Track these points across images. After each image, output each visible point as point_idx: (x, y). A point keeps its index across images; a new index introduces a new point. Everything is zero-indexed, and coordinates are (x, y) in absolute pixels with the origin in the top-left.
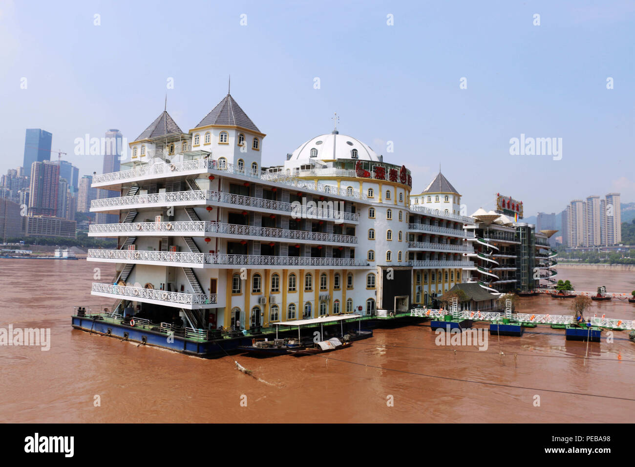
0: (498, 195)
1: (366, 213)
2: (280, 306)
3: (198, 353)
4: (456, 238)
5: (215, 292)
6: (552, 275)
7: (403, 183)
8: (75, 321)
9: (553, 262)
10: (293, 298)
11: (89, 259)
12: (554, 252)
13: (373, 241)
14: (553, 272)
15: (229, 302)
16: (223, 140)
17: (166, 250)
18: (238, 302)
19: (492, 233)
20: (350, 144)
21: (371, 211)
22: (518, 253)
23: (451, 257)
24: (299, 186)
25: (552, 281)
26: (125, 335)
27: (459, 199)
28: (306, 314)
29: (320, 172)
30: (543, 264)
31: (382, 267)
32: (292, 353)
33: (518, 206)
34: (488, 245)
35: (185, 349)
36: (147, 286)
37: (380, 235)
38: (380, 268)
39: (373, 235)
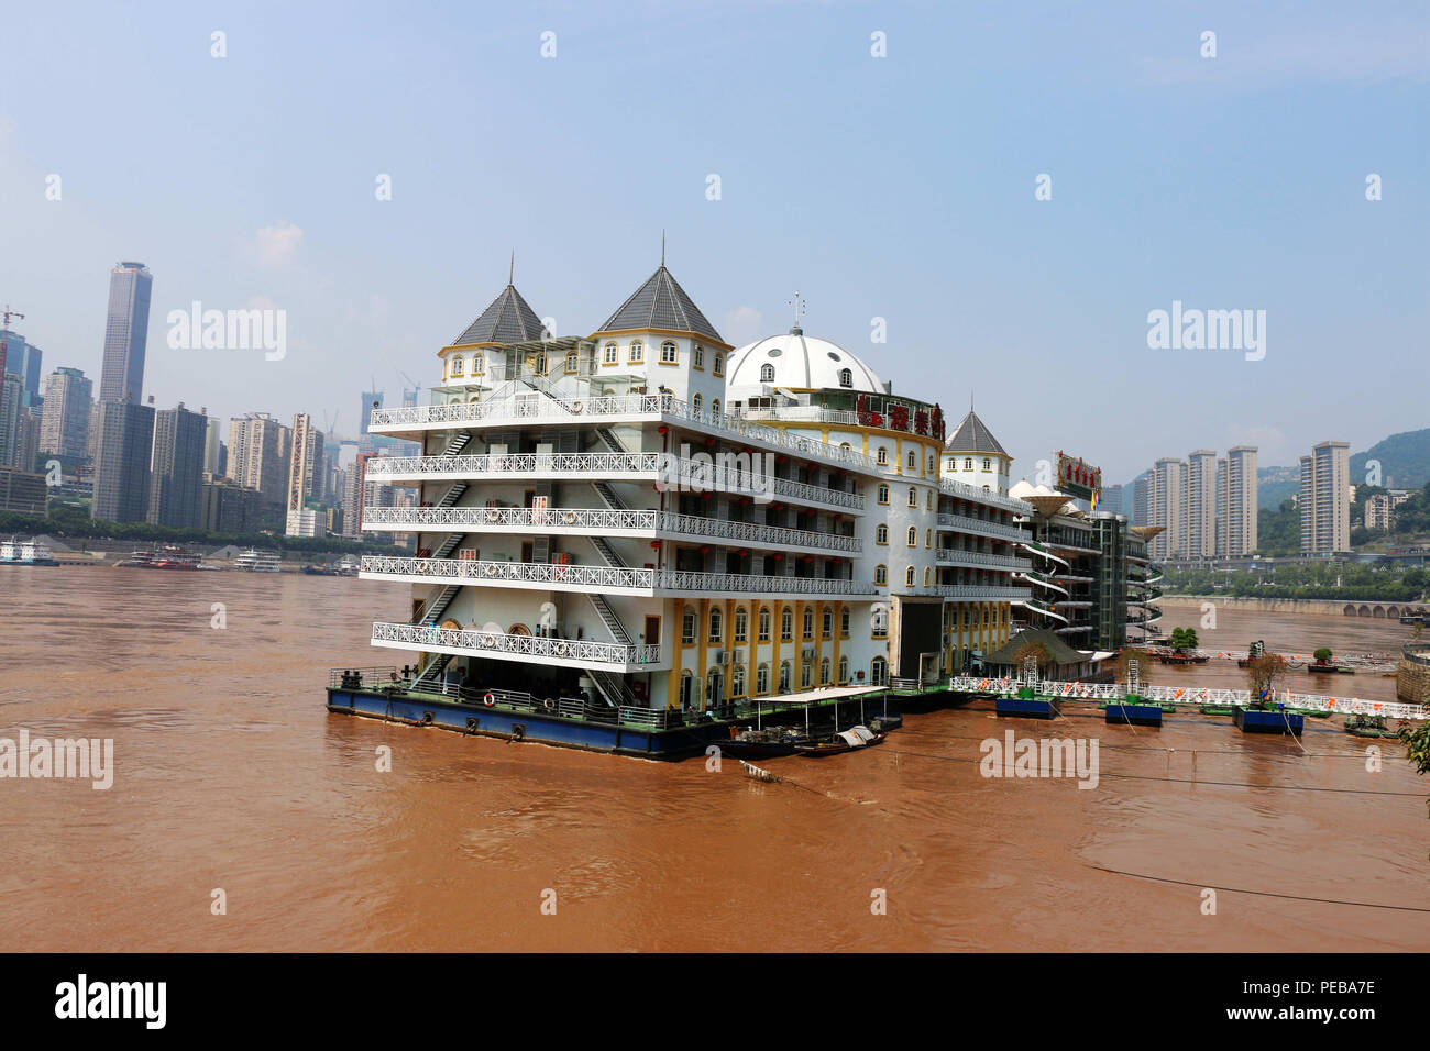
0: (1061, 455)
1: (874, 494)
2: (746, 667)
3: (650, 751)
4: (1004, 543)
5: (656, 641)
6: (1152, 618)
7: (936, 437)
8: (334, 698)
9: (1154, 591)
10: (765, 653)
11: (362, 575)
12: (1157, 571)
13: (884, 548)
14: (1153, 611)
15: (678, 658)
16: (669, 357)
17: (543, 561)
18: (690, 660)
19: (1055, 533)
20: (834, 357)
21: (881, 490)
22: (1095, 573)
23: (995, 580)
24: (752, 437)
25: (1151, 631)
26: (470, 724)
27: (1008, 465)
28: (782, 685)
29: (786, 414)
30: (1134, 595)
31: (900, 596)
32: (804, 750)
33: (1092, 478)
34: (1047, 555)
35: (619, 746)
36: (515, 629)
37: (897, 537)
38: (898, 600)
39: (885, 536)
